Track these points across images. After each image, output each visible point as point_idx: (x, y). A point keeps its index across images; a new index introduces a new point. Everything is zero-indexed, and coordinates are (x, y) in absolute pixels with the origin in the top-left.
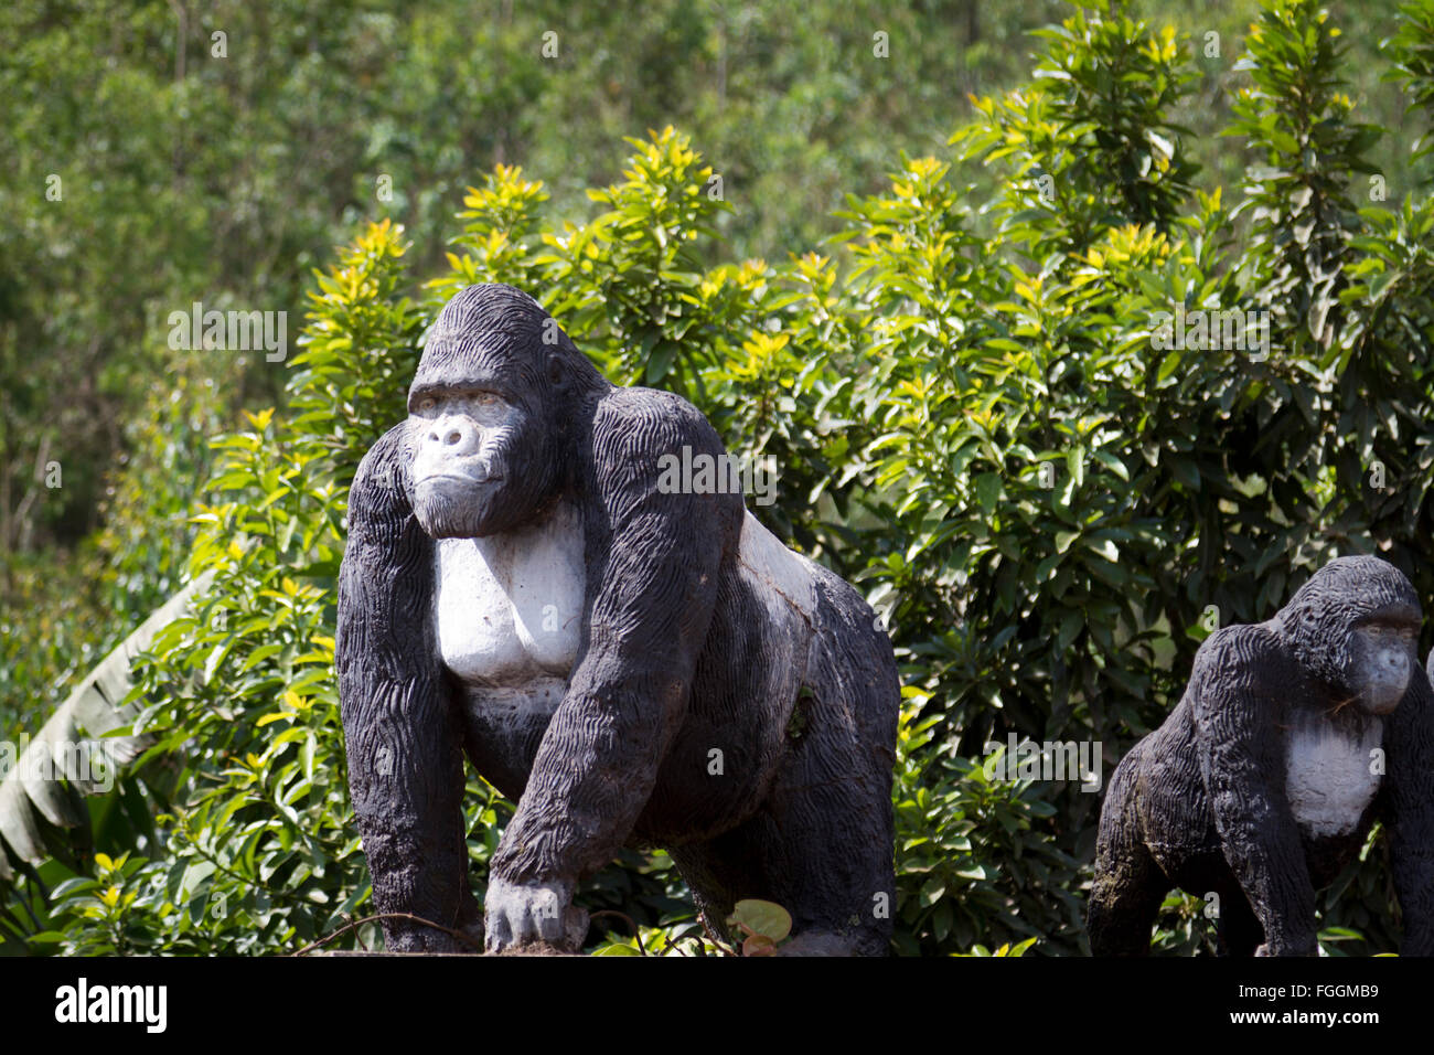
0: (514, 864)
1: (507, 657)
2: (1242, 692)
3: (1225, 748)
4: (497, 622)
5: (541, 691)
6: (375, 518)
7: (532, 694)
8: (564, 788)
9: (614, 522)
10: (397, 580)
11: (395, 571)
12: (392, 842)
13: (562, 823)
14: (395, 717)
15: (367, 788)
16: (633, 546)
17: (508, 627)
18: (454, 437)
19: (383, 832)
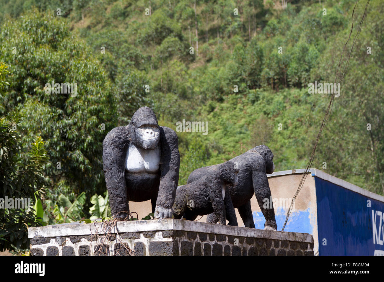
0: (165, 205)
1: (142, 169)
2: (219, 182)
3: (218, 191)
4: (142, 163)
5: (143, 175)
6: (119, 144)
7: (141, 176)
8: (171, 193)
9: (171, 149)
10: (122, 155)
11: (122, 153)
12: (122, 199)
13: (171, 199)
14: (122, 178)
15: (117, 190)
16: (175, 153)
17: (143, 164)
18: (152, 133)
19: (121, 197)
